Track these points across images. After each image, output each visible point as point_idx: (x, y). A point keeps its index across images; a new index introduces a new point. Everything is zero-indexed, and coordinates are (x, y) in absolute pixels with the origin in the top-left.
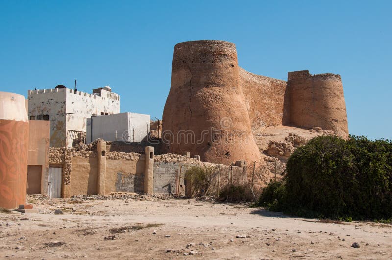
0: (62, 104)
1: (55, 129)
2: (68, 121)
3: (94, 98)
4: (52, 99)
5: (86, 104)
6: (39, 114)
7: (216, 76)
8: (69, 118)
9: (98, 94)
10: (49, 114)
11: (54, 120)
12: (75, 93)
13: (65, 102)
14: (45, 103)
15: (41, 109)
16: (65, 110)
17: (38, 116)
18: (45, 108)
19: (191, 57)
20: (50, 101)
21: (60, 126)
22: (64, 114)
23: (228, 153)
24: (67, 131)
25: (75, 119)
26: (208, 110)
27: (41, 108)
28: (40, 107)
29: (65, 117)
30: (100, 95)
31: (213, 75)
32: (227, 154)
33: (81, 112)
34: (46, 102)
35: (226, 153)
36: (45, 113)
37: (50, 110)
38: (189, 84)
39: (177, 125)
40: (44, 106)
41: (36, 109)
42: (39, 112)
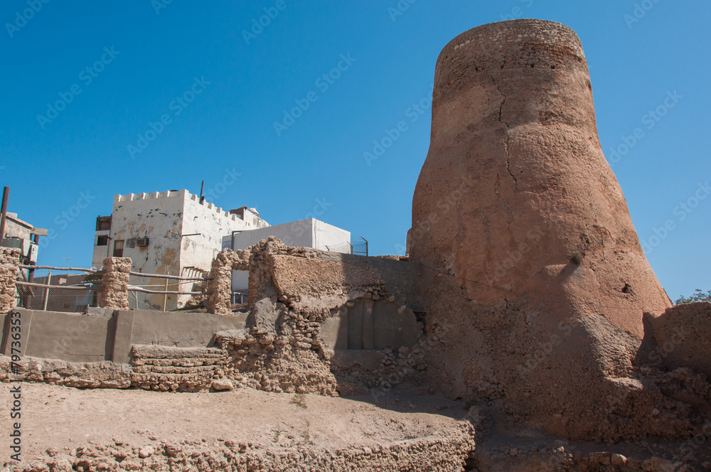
0: (176, 218)
1: (160, 263)
2: (185, 249)
3: (233, 219)
4: (157, 210)
5: (219, 227)
6: (131, 237)
7: (564, 99)
8: (187, 245)
9: (239, 216)
10: (150, 236)
11: (159, 247)
12: (201, 202)
13: (180, 215)
14: (144, 217)
15: (137, 227)
16: (181, 228)
17: (128, 240)
18: (143, 225)
19: (499, 57)
20: (154, 213)
21: (169, 257)
22: (178, 236)
23: (626, 285)
24: (181, 267)
25: (198, 249)
26: (560, 174)
27: (135, 226)
28: (133, 225)
29: (181, 241)
30: (242, 218)
31: (555, 96)
32: (625, 290)
33: (210, 238)
34: (145, 213)
35: (623, 285)
36: (142, 235)
37: (152, 229)
38: (499, 116)
39: (475, 213)
40: (141, 223)
41: (127, 228)
42: (131, 232)
